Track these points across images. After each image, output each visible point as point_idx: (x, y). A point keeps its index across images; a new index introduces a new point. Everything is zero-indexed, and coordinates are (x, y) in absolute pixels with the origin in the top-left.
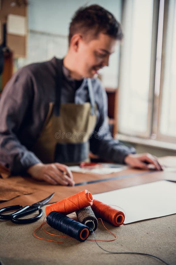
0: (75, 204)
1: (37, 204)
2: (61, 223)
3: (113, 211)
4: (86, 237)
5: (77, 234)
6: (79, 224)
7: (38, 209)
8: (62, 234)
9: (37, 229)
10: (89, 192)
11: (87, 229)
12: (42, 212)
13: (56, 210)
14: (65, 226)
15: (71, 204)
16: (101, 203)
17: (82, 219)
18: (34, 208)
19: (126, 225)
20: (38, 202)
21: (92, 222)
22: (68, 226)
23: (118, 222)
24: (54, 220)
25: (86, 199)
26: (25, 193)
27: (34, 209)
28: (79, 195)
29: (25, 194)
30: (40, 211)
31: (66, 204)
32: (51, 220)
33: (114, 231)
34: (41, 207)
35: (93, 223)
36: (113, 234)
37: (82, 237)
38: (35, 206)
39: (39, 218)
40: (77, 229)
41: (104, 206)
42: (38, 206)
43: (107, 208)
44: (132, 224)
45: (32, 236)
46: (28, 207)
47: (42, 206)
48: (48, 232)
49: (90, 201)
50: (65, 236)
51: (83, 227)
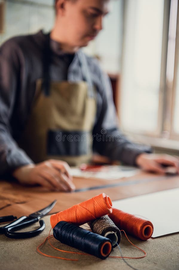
0: (90, 212)
1: (36, 214)
2: (74, 236)
3: (138, 221)
4: (109, 253)
5: (98, 249)
6: (98, 236)
7: (37, 220)
8: (76, 250)
9: (42, 245)
10: (108, 196)
11: (109, 243)
12: (44, 225)
13: (64, 220)
14: (79, 239)
15: (84, 212)
16: (121, 211)
17: (100, 230)
18: (32, 218)
19: (154, 239)
20: (37, 212)
21: (114, 234)
22: (84, 239)
23: (145, 234)
24: (64, 232)
25: (104, 205)
26: (17, 201)
27: (33, 220)
28: (95, 200)
29: (18, 203)
30: (42, 223)
31: (78, 211)
32: (60, 233)
33: (142, 246)
34: (41, 218)
35: (116, 235)
36: (141, 250)
37: (103, 253)
38: (33, 216)
39: (41, 232)
40: (97, 243)
41: (125, 214)
42: (38, 217)
43: (130, 217)
44: (162, 238)
45: (37, 253)
46: (24, 217)
47: (42, 216)
48: (56, 248)
49: (110, 208)
50: (80, 253)
51: (105, 240)
